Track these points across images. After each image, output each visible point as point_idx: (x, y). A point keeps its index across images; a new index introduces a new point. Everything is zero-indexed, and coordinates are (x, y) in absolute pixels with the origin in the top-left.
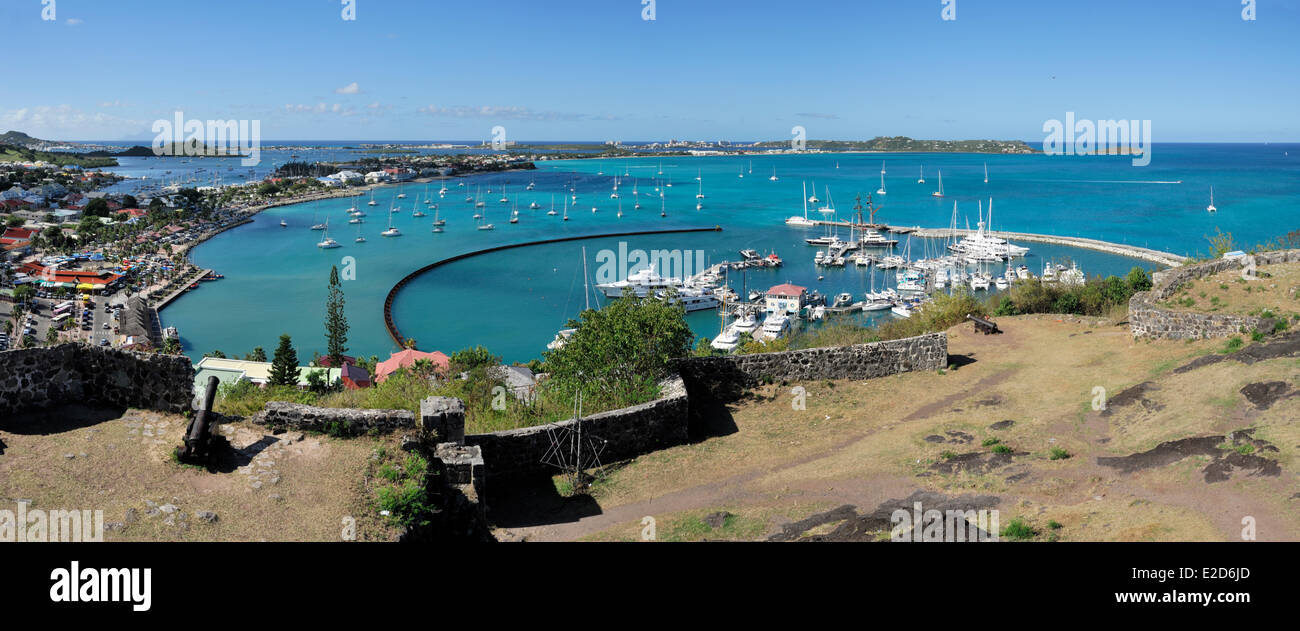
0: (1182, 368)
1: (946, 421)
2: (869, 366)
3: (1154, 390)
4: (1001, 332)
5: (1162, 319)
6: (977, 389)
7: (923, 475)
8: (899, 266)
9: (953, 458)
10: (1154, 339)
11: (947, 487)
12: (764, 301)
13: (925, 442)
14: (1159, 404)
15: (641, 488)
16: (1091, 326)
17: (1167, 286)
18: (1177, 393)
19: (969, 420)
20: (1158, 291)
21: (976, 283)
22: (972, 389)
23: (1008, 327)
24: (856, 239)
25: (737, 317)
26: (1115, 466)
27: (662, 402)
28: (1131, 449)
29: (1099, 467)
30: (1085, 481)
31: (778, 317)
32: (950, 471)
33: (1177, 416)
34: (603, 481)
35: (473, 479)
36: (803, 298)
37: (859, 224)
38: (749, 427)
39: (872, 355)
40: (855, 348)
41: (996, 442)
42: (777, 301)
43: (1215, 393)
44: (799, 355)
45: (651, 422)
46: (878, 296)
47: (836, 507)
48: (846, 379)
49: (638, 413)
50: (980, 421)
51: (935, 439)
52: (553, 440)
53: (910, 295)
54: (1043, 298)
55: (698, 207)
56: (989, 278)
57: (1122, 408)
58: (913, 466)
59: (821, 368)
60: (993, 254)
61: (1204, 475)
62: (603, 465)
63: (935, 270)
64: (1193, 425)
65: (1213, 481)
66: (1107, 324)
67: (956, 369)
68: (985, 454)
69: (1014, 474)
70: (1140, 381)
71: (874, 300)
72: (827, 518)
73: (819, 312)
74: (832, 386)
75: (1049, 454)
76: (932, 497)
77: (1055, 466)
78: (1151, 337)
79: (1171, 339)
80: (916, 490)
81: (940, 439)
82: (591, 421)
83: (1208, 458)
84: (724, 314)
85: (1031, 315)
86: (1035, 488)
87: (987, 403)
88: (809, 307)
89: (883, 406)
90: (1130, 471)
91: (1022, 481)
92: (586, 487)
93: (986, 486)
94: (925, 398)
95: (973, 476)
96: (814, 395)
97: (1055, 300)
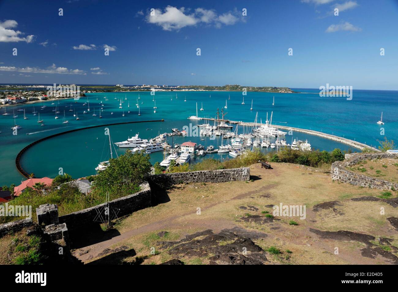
0: (355, 199)
1: (248, 201)
2: (219, 178)
3: (340, 205)
4: (272, 169)
5: (348, 175)
6: (261, 190)
7: (238, 221)
8: (233, 136)
9: (250, 216)
10: (343, 182)
11: (247, 227)
12: (180, 148)
13: (239, 208)
14: (341, 212)
15: (134, 225)
16: (312, 171)
17: (352, 161)
18: (352, 210)
19: (257, 202)
20: (347, 162)
21: (263, 144)
22: (259, 190)
23: (275, 167)
24: (216, 125)
25: (170, 154)
26: (317, 234)
27: (141, 193)
28: (326, 228)
29: (310, 232)
30: (303, 236)
31: (186, 154)
32: (248, 221)
33: (350, 220)
34: (119, 224)
35: (63, 237)
36: (195, 147)
37: (218, 119)
38: (174, 199)
39: (221, 174)
40: (214, 171)
41: (268, 212)
42: (185, 148)
43: (372, 216)
44: (193, 173)
45: (137, 200)
46: (224, 147)
47: (205, 230)
48: (211, 182)
49: (132, 198)
50: (261, 203)
51: (243, 208)
52: (98, 212)
53: (237, 148)
54: (291, 156)
55: (155, 112)
56: (269, 143)
57: (323, 210)
58: (234, 217)
59: (201, 178)
60: (272, 134)
61: (361, 252)
62: (118, 218)
63: (246, 139)
64: (358, 226)
65: (365, 256)
66: (320, 172)
67: (253, 181)
68: (262, 216)
69: (274, 227)
70: (333, 200)
71: (222, 149)
72: (202, 234)
73: (201, 152)
74: (205, 185)
75: (289, 222)
76: (241, 230)
77: (291, 227)
78: (341, 181)
79: (352, 184)
80: (235, 226)
81: (245, 208)
82: (113, 203)
83: (364, 245)
84: (165, 153)
85: (286, 163)
86: (282, 234)
87: (265, 196)
88: (197, 150)
89: (224, 193)
90: (325, 238)
91: (277, 230)
92: (112, 227)
93: (262, 229)
94: (240, 191)
95: (257, 225)
96: (198, 188)
97: (297, 158)
